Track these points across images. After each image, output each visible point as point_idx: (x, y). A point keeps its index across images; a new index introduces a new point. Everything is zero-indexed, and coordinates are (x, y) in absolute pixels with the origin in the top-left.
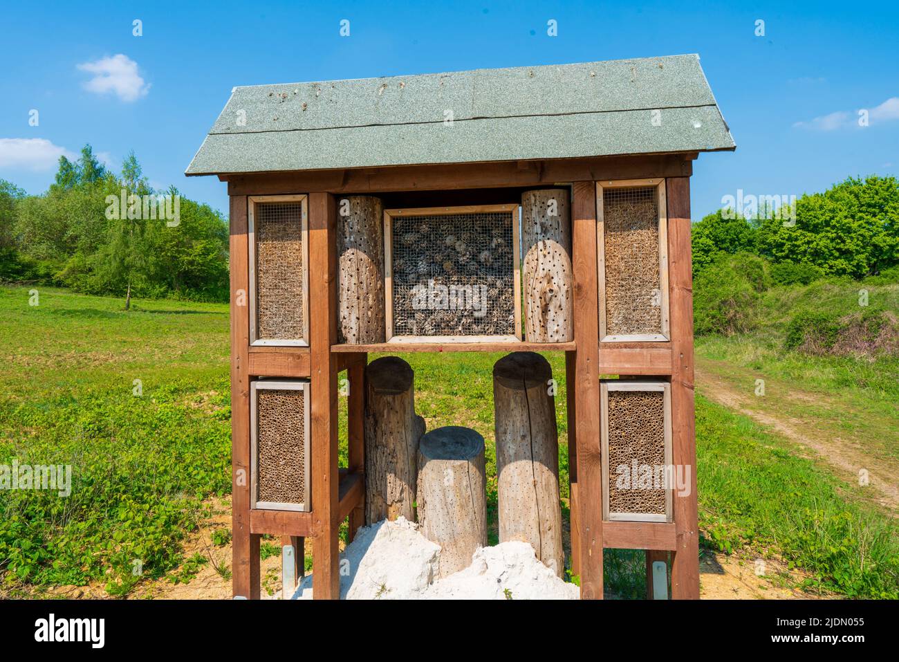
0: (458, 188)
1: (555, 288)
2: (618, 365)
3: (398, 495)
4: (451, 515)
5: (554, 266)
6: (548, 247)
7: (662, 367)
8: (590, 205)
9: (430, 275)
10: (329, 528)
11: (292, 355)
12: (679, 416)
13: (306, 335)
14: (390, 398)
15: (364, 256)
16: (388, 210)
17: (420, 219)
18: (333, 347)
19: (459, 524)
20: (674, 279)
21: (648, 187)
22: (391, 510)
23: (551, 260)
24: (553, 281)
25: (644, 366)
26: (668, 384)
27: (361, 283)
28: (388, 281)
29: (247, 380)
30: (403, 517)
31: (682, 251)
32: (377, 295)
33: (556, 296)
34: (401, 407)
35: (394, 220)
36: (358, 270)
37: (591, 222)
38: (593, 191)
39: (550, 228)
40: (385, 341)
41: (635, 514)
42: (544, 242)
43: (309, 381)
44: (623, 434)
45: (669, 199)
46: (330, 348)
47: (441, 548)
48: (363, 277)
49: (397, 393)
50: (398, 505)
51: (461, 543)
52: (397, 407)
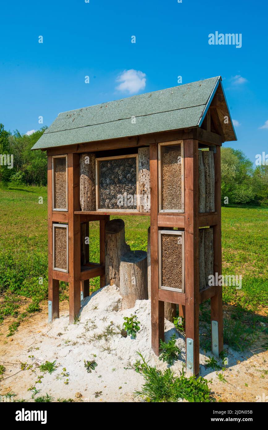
0: (111, 149)
1: (145, 189)
2: (165, 223)
3: (113, 275)
4: (126, 285)
5: (146, 180)
6: (144, 172)
7: (180, 224)
8: (155, 153)
9: (110, 184)
10: (73, 280)
11: (64, 214)
12: (187, 246)
13: (67, 207)
14: (110, 235)
15: (86, 177)
16: (97, 159)
17: (107, 161)
18: (75, 212)
19: (130, 289)
20: (186, 185)
21: (177, 144)
22: (111, 281)
23: (145, 177)
24: (145, 186)
25: (174, 224)
26: (183, 232)
27: (85, 187)
28: (97, 186)
29: (52, 223)
30: (115, 285)
31: (189, 172)
32: (92, 192)
33: (146, 193)
34: (115, 239)
35: (99, 162)
36: (84, 182)
37: (156, 161)
38: (156, 147)
39: (144, 164)
40: (96, 211)
41: (172, 288)
42: (142, 170)
43: (68, 224)
44: (168, 253)
45: (185, 149)
46: (74, 212)
47: (122, 298)
48: (86, 185)
49: (114, 233)
50: (114, 280)
51: (130, 297)
52: (113, 239)
